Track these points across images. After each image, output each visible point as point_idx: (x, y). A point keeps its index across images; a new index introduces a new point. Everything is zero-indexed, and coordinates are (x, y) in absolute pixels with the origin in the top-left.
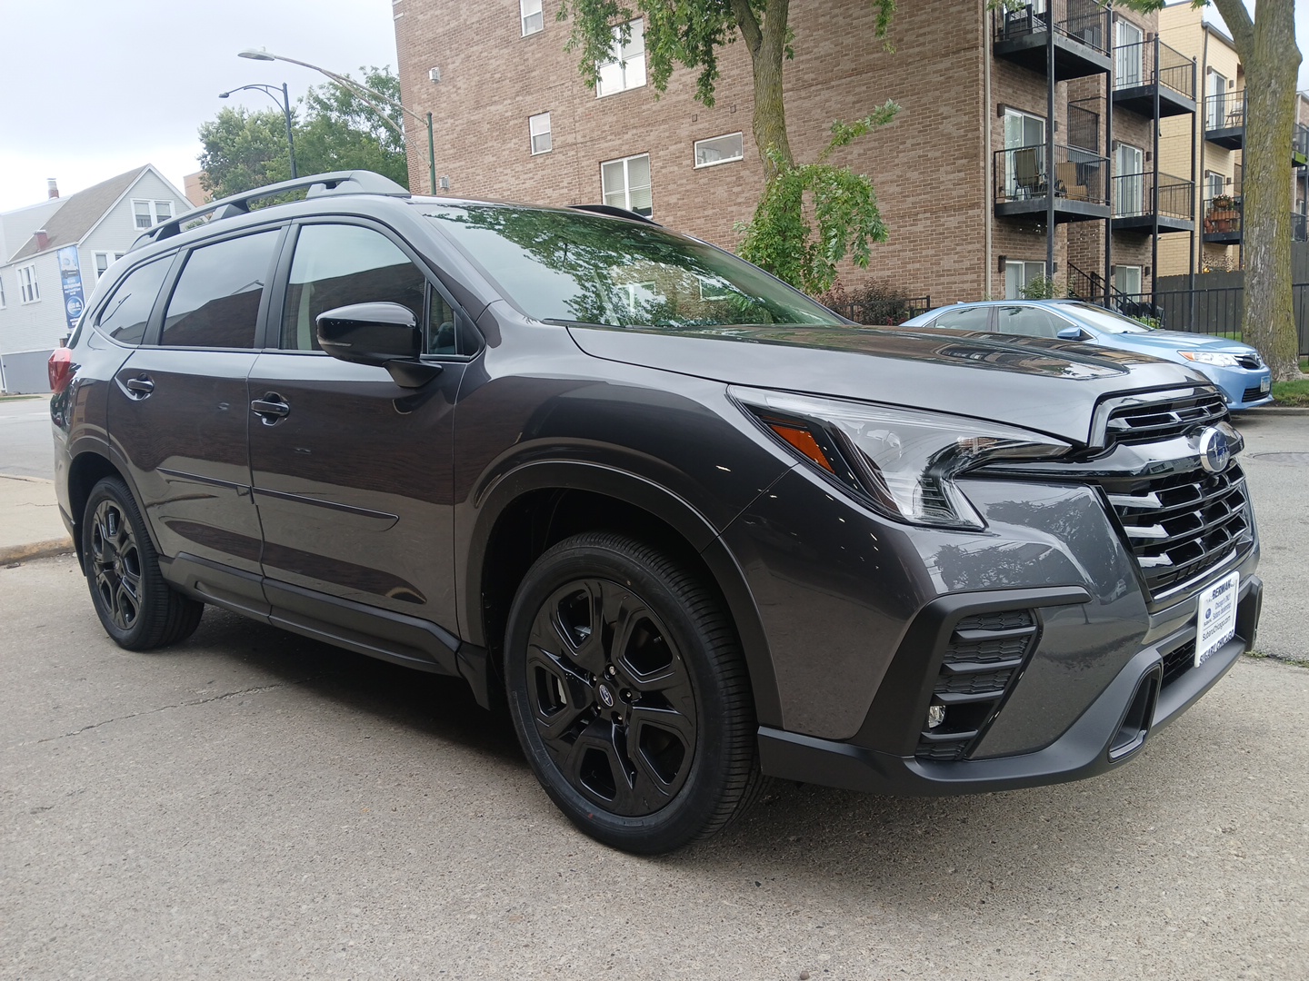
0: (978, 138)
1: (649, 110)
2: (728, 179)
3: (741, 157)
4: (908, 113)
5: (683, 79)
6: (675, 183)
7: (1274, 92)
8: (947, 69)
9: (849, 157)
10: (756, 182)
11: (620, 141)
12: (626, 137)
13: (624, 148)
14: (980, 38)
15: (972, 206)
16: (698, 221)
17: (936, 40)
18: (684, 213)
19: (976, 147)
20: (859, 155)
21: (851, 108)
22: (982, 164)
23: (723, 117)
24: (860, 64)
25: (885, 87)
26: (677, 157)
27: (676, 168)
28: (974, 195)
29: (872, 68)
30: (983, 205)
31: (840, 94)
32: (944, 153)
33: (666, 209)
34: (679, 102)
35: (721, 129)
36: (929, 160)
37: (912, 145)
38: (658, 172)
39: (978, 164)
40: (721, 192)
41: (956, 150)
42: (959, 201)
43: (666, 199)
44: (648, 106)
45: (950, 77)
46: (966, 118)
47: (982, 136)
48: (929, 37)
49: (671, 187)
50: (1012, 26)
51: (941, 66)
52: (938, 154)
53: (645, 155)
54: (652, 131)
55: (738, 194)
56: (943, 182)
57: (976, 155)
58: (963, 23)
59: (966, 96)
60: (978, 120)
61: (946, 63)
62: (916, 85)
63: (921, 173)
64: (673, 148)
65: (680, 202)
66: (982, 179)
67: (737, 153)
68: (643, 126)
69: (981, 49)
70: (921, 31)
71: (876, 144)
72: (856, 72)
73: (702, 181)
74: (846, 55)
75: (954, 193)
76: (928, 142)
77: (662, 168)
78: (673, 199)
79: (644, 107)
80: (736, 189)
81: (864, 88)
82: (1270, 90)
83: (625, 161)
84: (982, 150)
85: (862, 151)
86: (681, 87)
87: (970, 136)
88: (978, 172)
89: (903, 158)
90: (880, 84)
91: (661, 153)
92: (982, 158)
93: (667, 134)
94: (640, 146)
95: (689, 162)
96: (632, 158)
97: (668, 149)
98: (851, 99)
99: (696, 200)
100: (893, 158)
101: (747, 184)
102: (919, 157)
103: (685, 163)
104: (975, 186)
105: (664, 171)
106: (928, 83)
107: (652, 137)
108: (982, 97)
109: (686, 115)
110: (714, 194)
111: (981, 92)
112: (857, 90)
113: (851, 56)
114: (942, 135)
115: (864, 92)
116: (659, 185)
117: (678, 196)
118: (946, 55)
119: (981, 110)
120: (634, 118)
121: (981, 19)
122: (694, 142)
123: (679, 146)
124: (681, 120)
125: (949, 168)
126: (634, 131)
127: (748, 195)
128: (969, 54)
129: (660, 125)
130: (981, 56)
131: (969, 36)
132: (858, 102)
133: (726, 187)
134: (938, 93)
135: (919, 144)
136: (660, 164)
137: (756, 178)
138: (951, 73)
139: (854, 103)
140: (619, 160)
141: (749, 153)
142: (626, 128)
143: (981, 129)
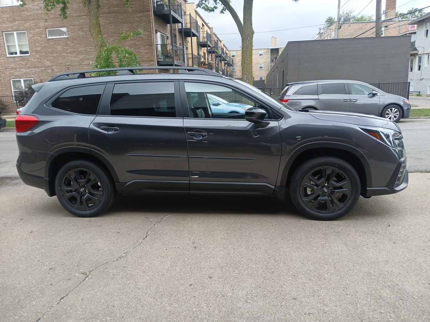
0: (152, 40)
1: (25, 14)
2: (62, 44)
3: (67, 37)
4: (128, 29)
5: (40, 5)
6: (39, 43)
7: (249, 40)
8: (140, 17)
9: (109, 41)
10: (73, 46)
11: (12, 25)
12: (14, 23)
13: (14, 28)
14: (150, 8)
15: (152, 61)
16: (50, 58)
17: (136, 7)
18: (44, 54)
19: (152, 43)
20: (112, 41)
21: (108, 25)
22: (153, 48)
23: (58, 21)
24: (110, 10)
25: (120, 19)
26: (39, 34)
27: (39, 38)
28: (152, 57)
29: (115, 12)
30: (154, 61)
31: (104, 19)
32: (141, 43)
33: (35, 52)
34: (39, 13)
35: (58, 26)
36: (136, 45)
37: (130, 40)
38: (31, 38)
39: (152, 48)
40: (59, 48)
41: (145, 43)
42: (147, 59)
43: (35, 49)
44: (24, 13)
45: (142, 19)
46: (148, 33)
47: (153, 39)
48: (134, 6)
49: (37, 44)
50: (159, 6)
51: (138, 15)
52: (139, 43)
53: (24, 31)
54: (27, 23)
55: (66, 49)
56: (141, 52)
57: (152, 45)
58: (145, 3)
59: (147, 26)
60: (151, 34)
61: (140, 15)
62: (130, 20)
63: (134, 49)
64: (37, 30)
65: (42, 50)
66: (154, 53)
67: (64, 35)
68: (23, 20)
69: (151, 12)
70: (131, 3)
71: (118, 38)
72: (109, 13)
73: (51, 43)
74: (105, 7)
75: (145, 56)
76: (136, 39)
77: (32, 37)
78: (39, 49)
79: (23, 13)
80: (65, 48)
81: (112, 19)
82: (248, 39)
83: (15, 33)
84: (153, 44)
85: (113, 40)
86: (39, 8)
87: (149, 39)
88: (153, 51)
89: (127, 43)
90: (118, 18)
91: (32, 31)
92: (153, 46)
93: (34, 25)
94: (22, 27)
95: (45, 36)
96: (18, 32)
97: (35, 30)
98: (107, 21)
99: (49, 50)
100: (124, 43)
101: (70, 46)
102: (133, 44)
103: (43, 36)
104: (152, 55)
105: (33, 38)
106: (134, 20)
107: (27, 25)
108: (152, 27)
109: (42, 19)
110: (56, 48)
111: (152, 26)
112: (110, 19)
113: (107, 7)
114: (140, 38)
115: (113, 20)
116: (31, 43)
117: (41, 48)
118: (140, 12)
119: (152, 31)
120: (18, 17)
121: (150, 2)
122: (46, 29)
123: (39, 30)
124: (40, 20)
125: (143, 48)
126: (19, 22)
127: (70, 50)
128: (147, 13)
129: (30, 21)
130: (151, 14)
131: (147, 7)
132: (111, 23)
133: (61, 46)
134: (138, 24)
135: (133, 39)
136: (32, 35)
137: (73, 44)
138: (142, 18)
139: (109, 23)
140: (12, 32)
141: (70, 35)
142: (14, 20)
143: (153, 37)
